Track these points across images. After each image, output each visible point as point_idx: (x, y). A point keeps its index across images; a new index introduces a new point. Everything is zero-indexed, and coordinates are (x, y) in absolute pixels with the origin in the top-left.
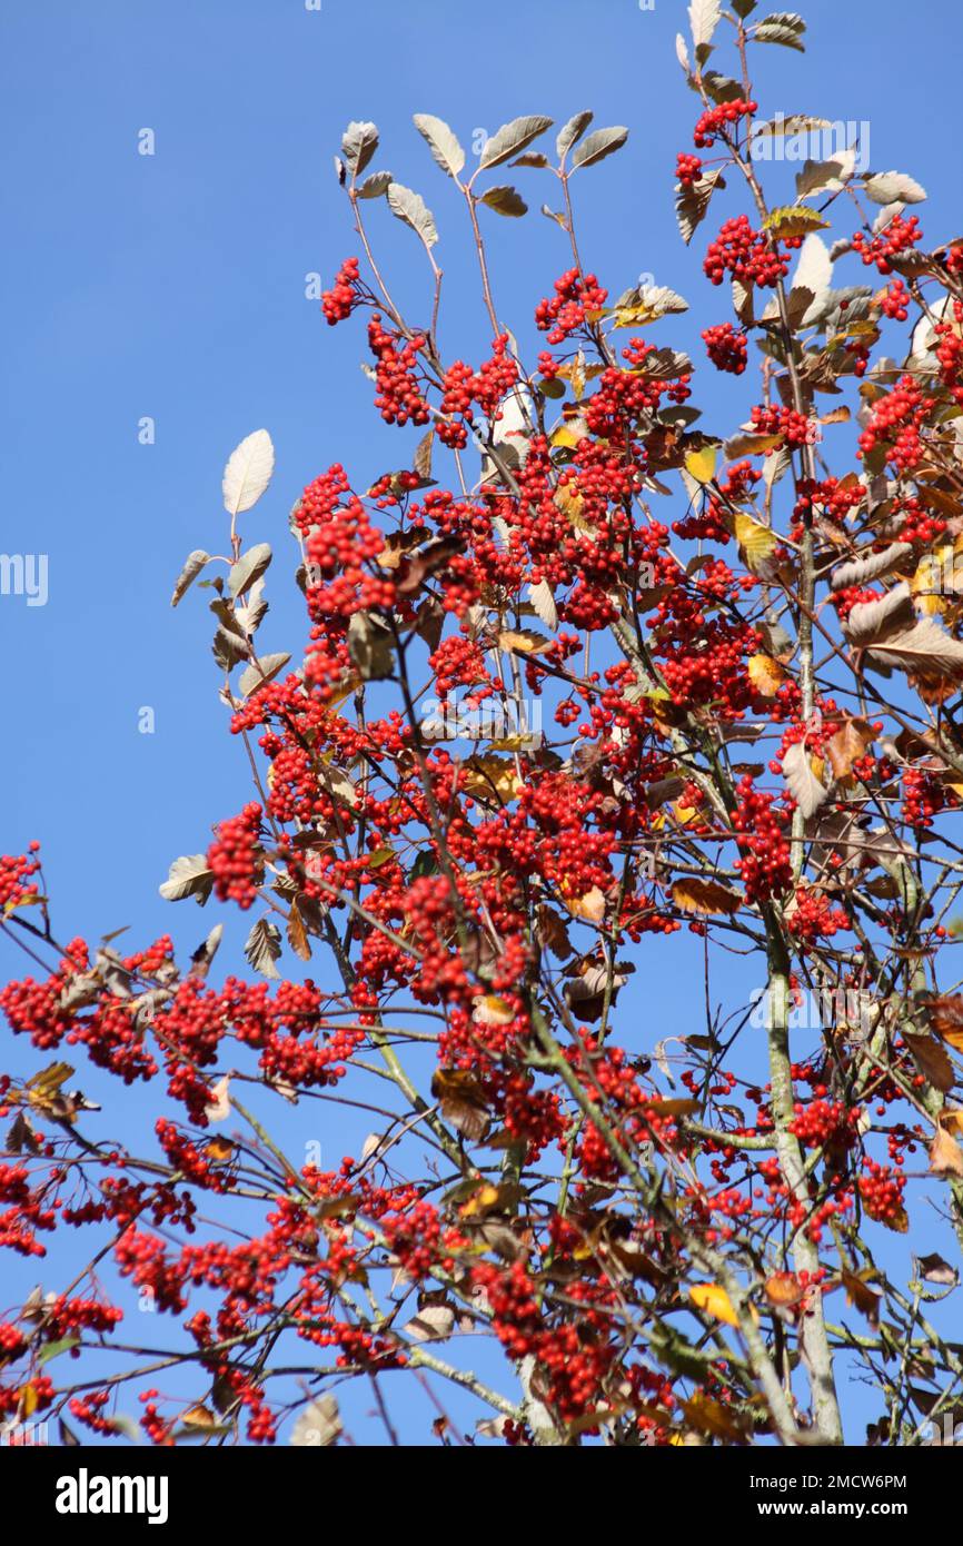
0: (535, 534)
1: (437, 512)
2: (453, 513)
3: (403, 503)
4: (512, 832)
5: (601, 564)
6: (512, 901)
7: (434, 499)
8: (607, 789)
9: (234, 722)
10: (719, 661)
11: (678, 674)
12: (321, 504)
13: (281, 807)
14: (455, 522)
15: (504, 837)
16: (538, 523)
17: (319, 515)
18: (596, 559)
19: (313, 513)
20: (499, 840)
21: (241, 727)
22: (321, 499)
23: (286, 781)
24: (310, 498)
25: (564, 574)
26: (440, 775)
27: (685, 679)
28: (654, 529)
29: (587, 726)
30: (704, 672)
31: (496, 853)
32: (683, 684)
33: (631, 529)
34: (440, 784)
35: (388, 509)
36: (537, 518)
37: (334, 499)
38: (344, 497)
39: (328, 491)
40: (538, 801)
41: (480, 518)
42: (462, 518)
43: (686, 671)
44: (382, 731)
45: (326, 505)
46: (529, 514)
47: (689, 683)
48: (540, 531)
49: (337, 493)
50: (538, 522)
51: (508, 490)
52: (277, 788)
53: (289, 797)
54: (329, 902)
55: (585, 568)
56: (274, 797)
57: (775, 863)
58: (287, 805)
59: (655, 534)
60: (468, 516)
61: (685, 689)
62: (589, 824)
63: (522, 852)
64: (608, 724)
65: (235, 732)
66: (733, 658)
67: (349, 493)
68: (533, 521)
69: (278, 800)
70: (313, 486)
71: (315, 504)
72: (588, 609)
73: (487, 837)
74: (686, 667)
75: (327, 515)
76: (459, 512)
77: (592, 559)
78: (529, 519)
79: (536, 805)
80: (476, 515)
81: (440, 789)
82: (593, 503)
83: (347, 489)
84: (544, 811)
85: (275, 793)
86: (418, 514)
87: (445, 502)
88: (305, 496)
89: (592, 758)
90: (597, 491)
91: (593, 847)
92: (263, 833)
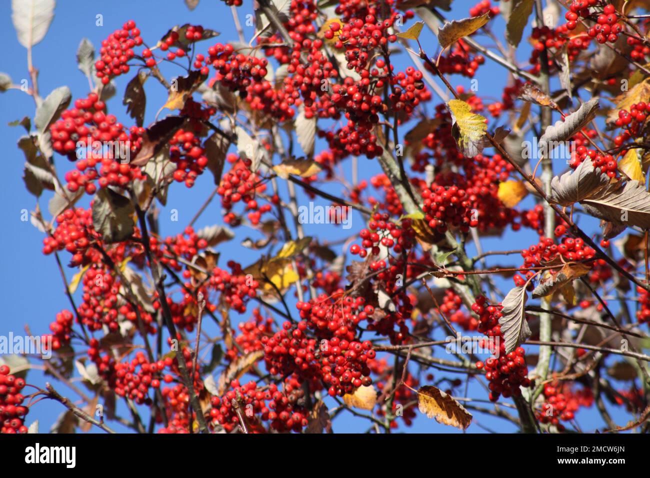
0: (306, 80)
1: (220, 62)
2: (234, 63)
3: (190, 53)
4: (294, 341)
5: (364, 106)
6: (296, 401)
7: (217, 51)
8: (374, 301)
9: (46, 244)
10: (476, 189)
11: (432, 201)
12: (118, 57)
13: (91, 318)
14: (236, 71)
15: (288, 346)
16: (309, 71)
17: (117, 66)
18: (360, 102)
19: (111, 64)
20: (283, 349)
21: (53, 249)
22: (118, 52)
23: (95, 295)
24: (108, 51)
25: (332, 109)
26: (234, 285)
27: (439, 204)
28: (410, 75)
29: (358, 247)
30: (454, 198)
31: (281, 359)
32: (437, 210)
33: (390, 75)
34: (235, 293)
35: (177, 59)
36: (307, 66)
37: (129, 52)
38: (138, 50)
39: (124, 46)
40: (315, 315)
41: (258, 67)
42: (242, 67)
43: (439, 198)
44: (180, 246)
45: (123, 58)
46: (301, 62)
47: (442, 208)
48: (311, 77)
49: (131, 46)
50: (309, 69)
51: (281, 42)
52: (87, 302)
53: (98, 309)
54: (137, 400)
55: (350, 110)
56: (85, 310)
57: (511, 363)
58: (96, 317)
59: (411, 79)
60: (247, 66)
61: (438, 214)
62: (362, 330)
63: (304, 358)
64: (375, 244)
65: (47, 253)
66: (488, 186)
67: (142, 46)
68: (304, 69)
69: (88, 312)
70: (110, 41)
71: (113, 57)
72: (356, 146)
73: (273, 346)
74: (439, 194)
75: (124, 67)
76: (239, 62)
77: (356, 102)
78: (301, 67)
79: (314, 318)
80: (254, 65)
81: (234, 297)
82: (354, 53)
83: (141, 43)
84: (321, 323)
85: (85, 306)
86: (203, 64)
87: (227, 54)
88: (103, 49)
89: (361, 272)
90: (358, 43)
91: (352, 354)
92: (74, 337)
